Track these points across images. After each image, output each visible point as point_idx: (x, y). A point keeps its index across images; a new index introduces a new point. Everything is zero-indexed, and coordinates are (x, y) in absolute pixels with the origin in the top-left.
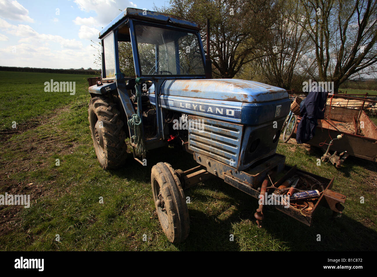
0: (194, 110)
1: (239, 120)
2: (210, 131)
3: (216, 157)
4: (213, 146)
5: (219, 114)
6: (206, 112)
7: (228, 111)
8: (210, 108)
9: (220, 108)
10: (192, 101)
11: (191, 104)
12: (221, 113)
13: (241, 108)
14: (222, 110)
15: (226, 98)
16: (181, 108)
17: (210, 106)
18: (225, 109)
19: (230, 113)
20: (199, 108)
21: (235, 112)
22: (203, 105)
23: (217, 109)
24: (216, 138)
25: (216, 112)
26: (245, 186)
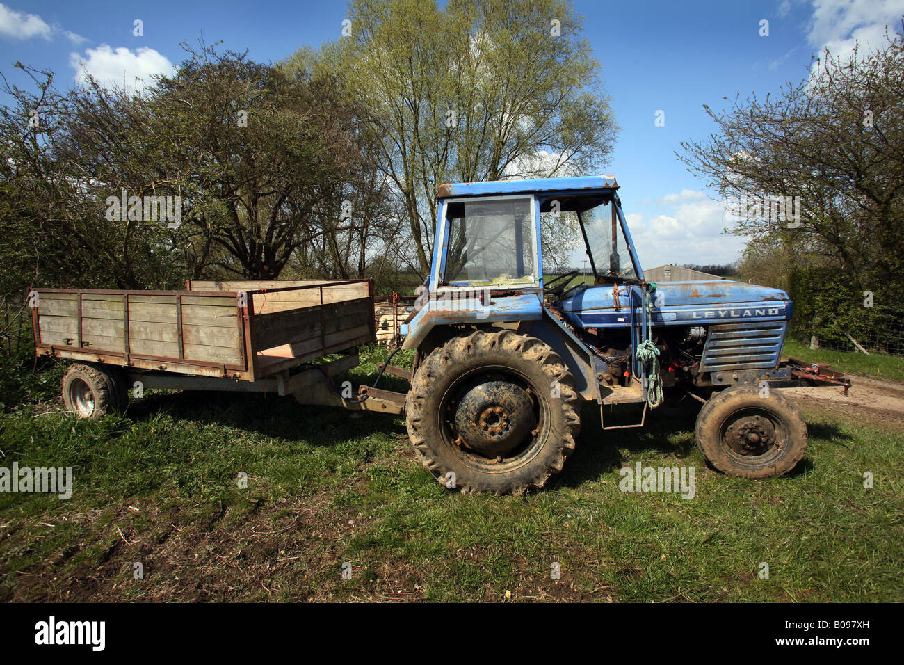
0: (722, 318)
1: (784, 317)
2: (742, 338)
3: (746, 366)
4: (743, 354)
5: (759, 315)
6: (741, 317)
7: (770, 311)
8: (748, 312)
9: (761, 309)
10: (717, 307)
11: (716, 311)
12: (763, 314)
13: (785, 306)
14: (764, 310)
15: (762, 299)
16: (695, 319)
17: (748, 309)
18: (767, 309)
19: (774, 312)
20: (730, 314)
21: (779, 310)
22: (736, 311)
23: (757, 311)
24: (748, 344)
25: (757, 314)
26: (786, 382)
